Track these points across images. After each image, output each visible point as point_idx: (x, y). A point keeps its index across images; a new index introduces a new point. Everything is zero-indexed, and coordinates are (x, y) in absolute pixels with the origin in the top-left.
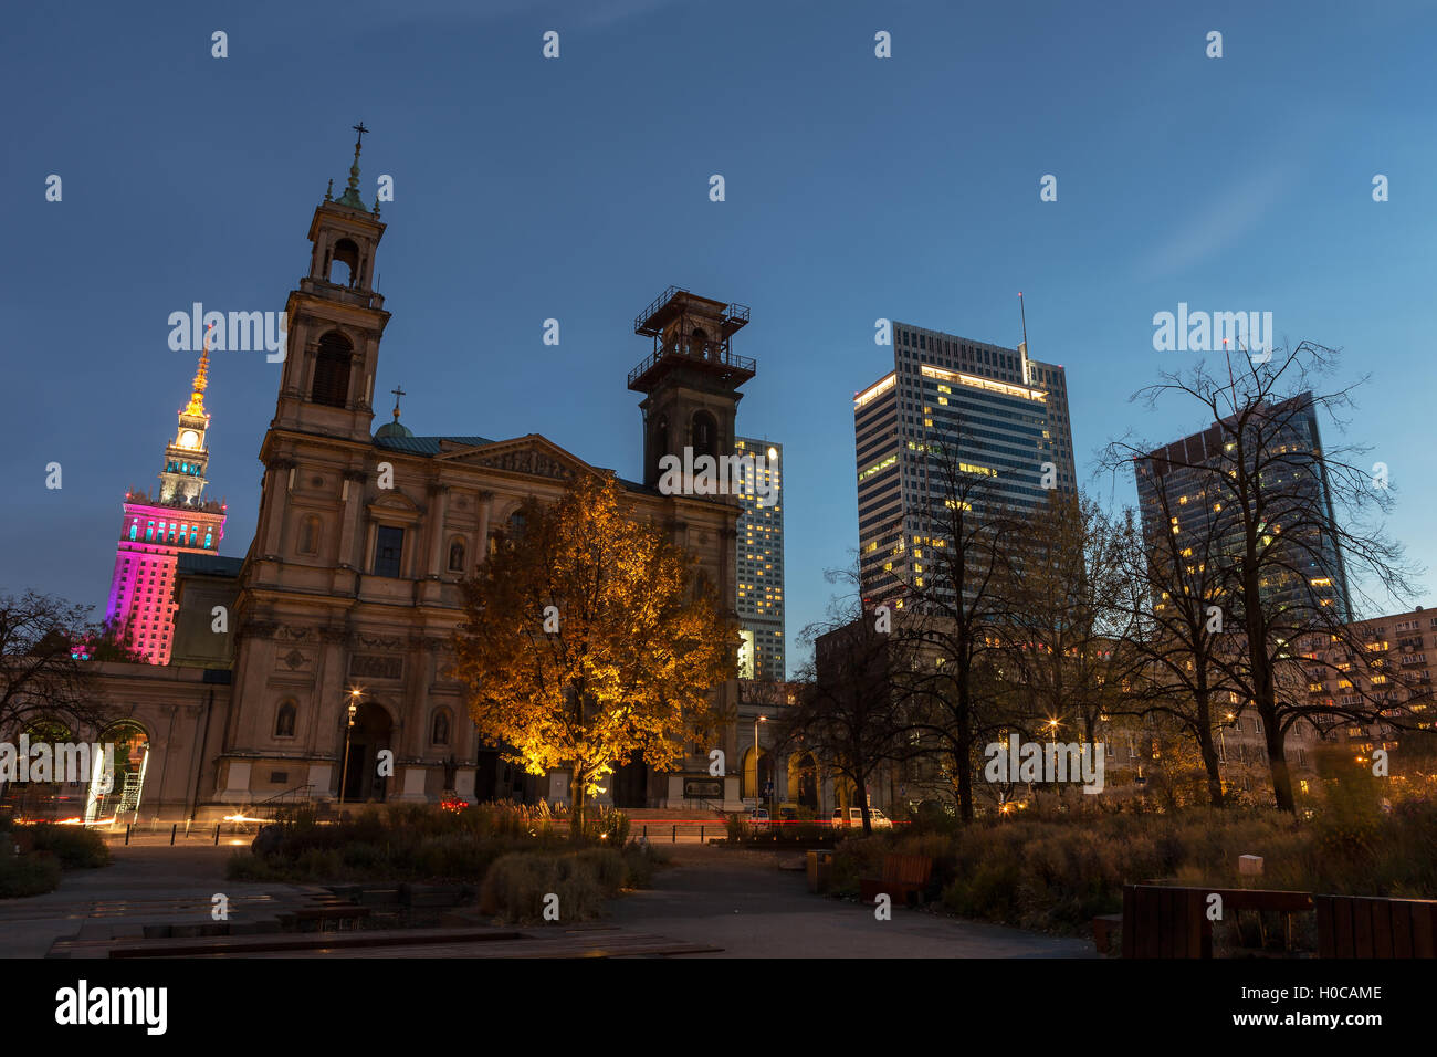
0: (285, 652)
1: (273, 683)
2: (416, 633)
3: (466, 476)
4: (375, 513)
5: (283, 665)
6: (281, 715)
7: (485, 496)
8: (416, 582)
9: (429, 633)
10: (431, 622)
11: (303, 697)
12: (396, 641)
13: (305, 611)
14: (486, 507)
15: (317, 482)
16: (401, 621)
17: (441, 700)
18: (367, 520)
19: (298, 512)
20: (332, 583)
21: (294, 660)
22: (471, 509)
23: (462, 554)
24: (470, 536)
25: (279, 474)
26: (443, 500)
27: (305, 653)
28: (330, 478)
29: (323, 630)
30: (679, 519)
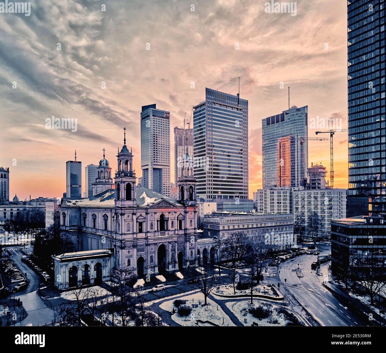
0: (127, 251)
1: (127, 257)
2: (146, 243)
3: (152, 210)
4: (138, 220)
5: (127, 253)
6: (128, 262)
7: (155, 213)
8: (146, 233)
9: (149, 243)
10: (149, 241)
11: (131, 259)
12: (143, 245)
13: (130, 243)
14: (156, 215)
15: (128, 216)
16: (144, 241)
17: (151, 255)
18: (137, 222)
19: (126, 223)
20: (133, 236)
21: (129, 252)
22: (153, 216)
23: (152, 225)
24: (153, 221)
25: (123, 217)
26: (149, 215)
27: (130, 250)
28: (131, 215)
29: (133, 246)
30: (187, 211)
